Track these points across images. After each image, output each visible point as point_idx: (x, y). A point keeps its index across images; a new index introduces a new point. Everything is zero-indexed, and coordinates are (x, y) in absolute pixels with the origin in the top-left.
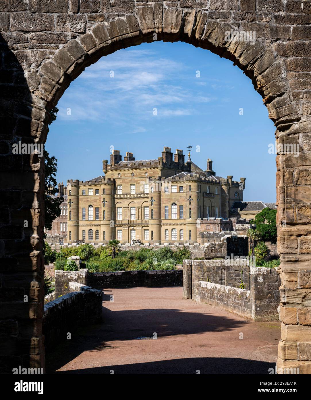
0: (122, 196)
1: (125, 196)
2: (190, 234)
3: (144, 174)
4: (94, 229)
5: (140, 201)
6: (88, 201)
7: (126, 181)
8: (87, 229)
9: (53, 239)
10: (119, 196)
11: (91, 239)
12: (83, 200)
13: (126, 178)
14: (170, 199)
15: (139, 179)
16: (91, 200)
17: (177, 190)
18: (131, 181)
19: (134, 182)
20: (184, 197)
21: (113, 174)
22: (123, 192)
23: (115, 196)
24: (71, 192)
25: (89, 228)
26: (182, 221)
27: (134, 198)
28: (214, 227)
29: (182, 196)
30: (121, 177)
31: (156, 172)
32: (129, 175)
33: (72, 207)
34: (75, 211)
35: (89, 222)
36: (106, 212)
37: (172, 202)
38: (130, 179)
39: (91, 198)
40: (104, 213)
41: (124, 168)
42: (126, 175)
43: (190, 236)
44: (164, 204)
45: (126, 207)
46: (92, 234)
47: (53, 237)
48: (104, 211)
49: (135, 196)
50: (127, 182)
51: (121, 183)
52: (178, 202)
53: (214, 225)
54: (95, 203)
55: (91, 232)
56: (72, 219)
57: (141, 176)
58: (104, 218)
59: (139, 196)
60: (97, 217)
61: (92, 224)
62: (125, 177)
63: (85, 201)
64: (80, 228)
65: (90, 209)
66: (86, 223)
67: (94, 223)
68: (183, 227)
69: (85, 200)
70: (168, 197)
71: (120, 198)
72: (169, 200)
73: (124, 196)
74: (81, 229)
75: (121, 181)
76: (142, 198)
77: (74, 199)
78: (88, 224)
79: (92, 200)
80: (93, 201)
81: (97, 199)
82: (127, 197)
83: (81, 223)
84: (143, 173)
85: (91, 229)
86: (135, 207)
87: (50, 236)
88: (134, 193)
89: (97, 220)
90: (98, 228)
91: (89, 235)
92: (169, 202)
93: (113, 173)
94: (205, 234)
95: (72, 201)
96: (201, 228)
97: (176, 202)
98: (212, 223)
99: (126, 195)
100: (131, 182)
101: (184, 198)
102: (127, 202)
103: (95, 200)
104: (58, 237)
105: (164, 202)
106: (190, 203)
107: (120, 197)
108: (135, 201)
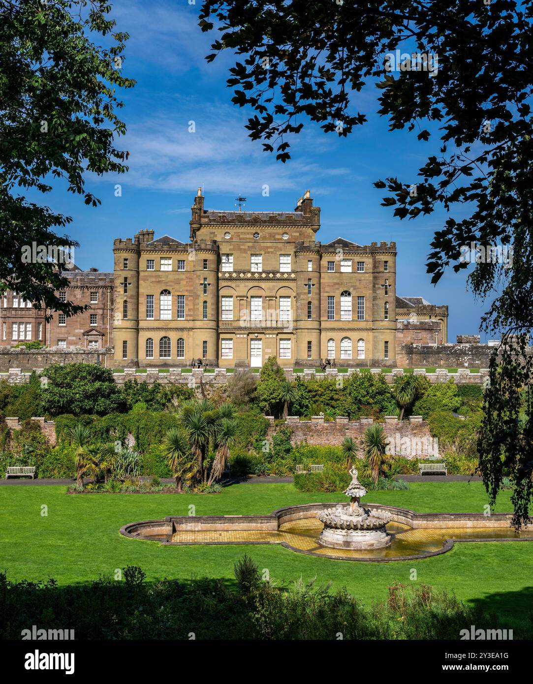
0: (234, 275)
1: (242, 275)
2: (386, 347)
3: (280, 237)
4: (174, 336)
5: (273, 286)
6: (159, 282)
7: (242, 247)
8: (157, 336)
9: (84, 356)
10: (227, 275)
11: (165, 356)
12: (147, 280)
13: (243, 241)
14: (338, 284)
15: (269, 245)
16: (167, 281)
17: (352, 268)
18: (253, 247)
19: (260, 250)
20: (365, 281)
21: (214, 233)
22: (236, 268)
23: (220, 275)
24: (126, 264)
25: (163, 334)
26: (363, 325)
27: (261, 279)
28: (429, 335)
29: (363, 278)
30: (231, 238)
31: (306, 234)
32: (248, 236)
33: (129, 293)
34: (134, 301)
35: (163, 324)
36: (209, 305)
37: (341, 290)
38: (251, 244)
39: (167, 277)
40: (205, 307)
41: (239, 222)
42: (241, 237)
43: (386, 351)
44: (327, 292)
45: (244, 297)
46: (169, 347)
47: (84, 351)
48: (205, 302)
49: (264, 275)
50: (245, 249)
51: (230, 250)
52: (354, 289)
53: (428, 332)
54: (177, 287)
55: (165, 342)
56: (129, 317)
57: (275, 240)
58: (205, 316)
59: (271, 275)
60: (179, 312)
61: (169, 327)
62: (241, 239)
63: (153, 282)
64: (141, 333)
65: (162, 298)
66: (156, 324)
67: (173, 325)
68: (364, 335)
69: (154, 280)
70: (335, 281)
71: (231, 279)
72: (337, 286)
73: (239, 274)
74: (143, 336)
75: (232, 247)
76: (278, 279)
77: (133, 277)
78: (160, 326)
79: (169, 280)
80: (171, 281)
81: (182, 279)
82: (246, 277)
83: (142, 324)
84: (278, 234)
85: (165, 337)
86: (260, 297)
87: (80, 350)
88: (260, 270)
89: (178, 319)
90: (184, 335)
91: (161, 347)
92: (337, 289)
93: (214, 231)
94: (416, 348)
95: (128, 281)
96: (405, 337)
97: (351, 290)
98: (425, 329)
99: (244, 273)
100: (253, 250)
101: (366, 283)
102: (245, 287)
103: (178, 282)
104: (95, 351)
105: (327, 289)
106: (386, 293)
107: (230, 276)
108: (263, 285)
